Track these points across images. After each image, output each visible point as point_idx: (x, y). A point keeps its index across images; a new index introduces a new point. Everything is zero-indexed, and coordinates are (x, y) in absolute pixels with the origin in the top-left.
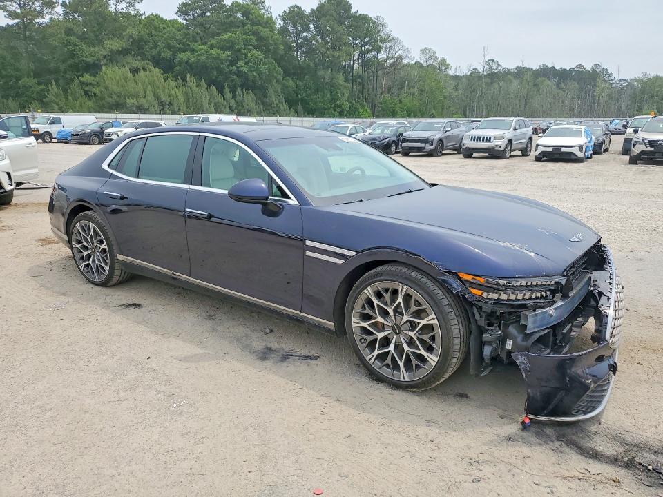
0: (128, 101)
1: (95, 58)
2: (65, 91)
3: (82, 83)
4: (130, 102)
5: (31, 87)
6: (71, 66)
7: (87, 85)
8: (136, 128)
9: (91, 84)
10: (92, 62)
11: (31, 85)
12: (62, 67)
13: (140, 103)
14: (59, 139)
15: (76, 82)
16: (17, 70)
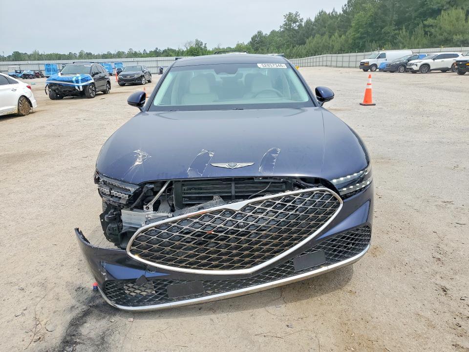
0: (454, 37)
1: (440, 5)
2: (411, 33)
3: (425, 26)
4: (456, 38)
5: (389, 33)
6: (421, 13)
7: (429, 26)
8: (434, 59)
9: (432, 26)
10: (437, 8)
11: (389, 31)
12: (414, 15)
13: (465, 38)
14: (380, 69)
15: (421, 25)
16: (384, 21)
